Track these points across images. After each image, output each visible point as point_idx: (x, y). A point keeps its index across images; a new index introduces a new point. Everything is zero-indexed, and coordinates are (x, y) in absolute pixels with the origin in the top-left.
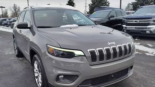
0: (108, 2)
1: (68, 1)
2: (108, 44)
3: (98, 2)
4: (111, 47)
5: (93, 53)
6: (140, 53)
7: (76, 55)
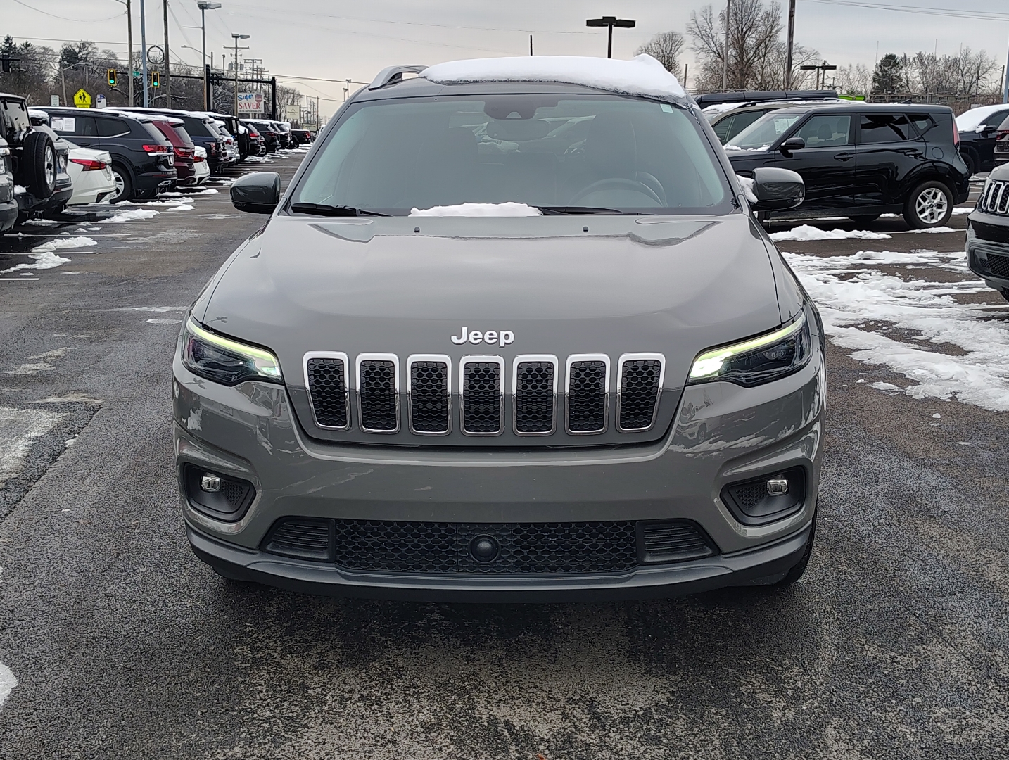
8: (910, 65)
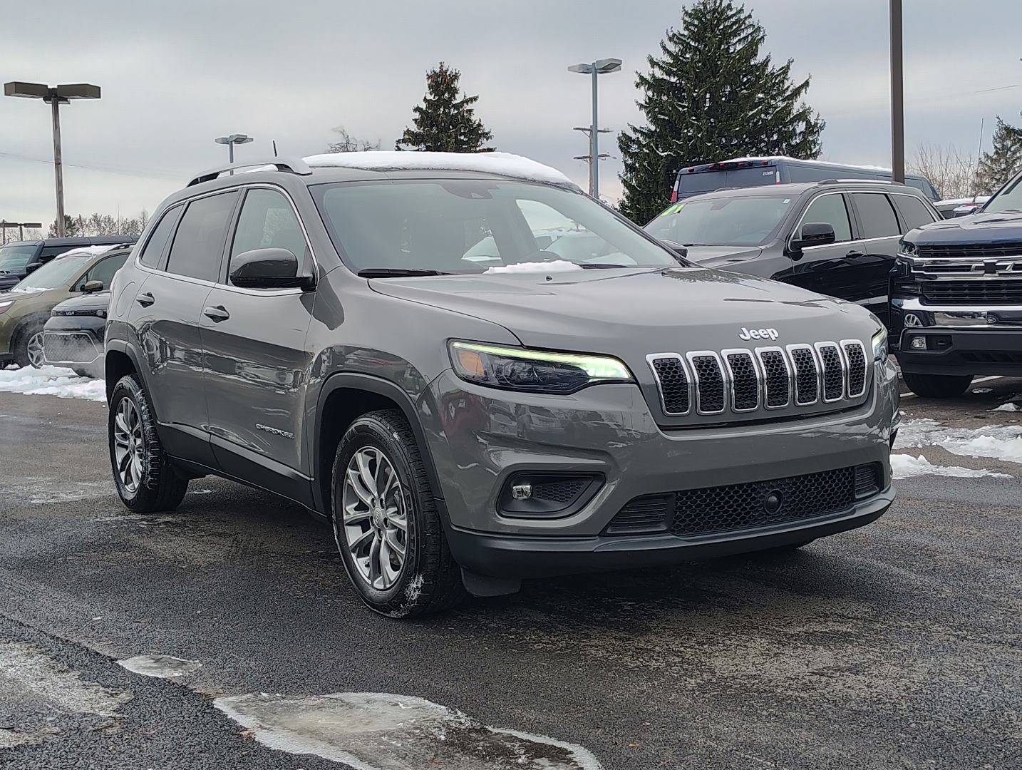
0: (803, 116)
1: (424, 106)
2: (742, 336)
3: (709, 113)
4: (758, 351)
5: (669, 370)
6: (995, 475)
7: (590, 381)
8: (87, 226)
